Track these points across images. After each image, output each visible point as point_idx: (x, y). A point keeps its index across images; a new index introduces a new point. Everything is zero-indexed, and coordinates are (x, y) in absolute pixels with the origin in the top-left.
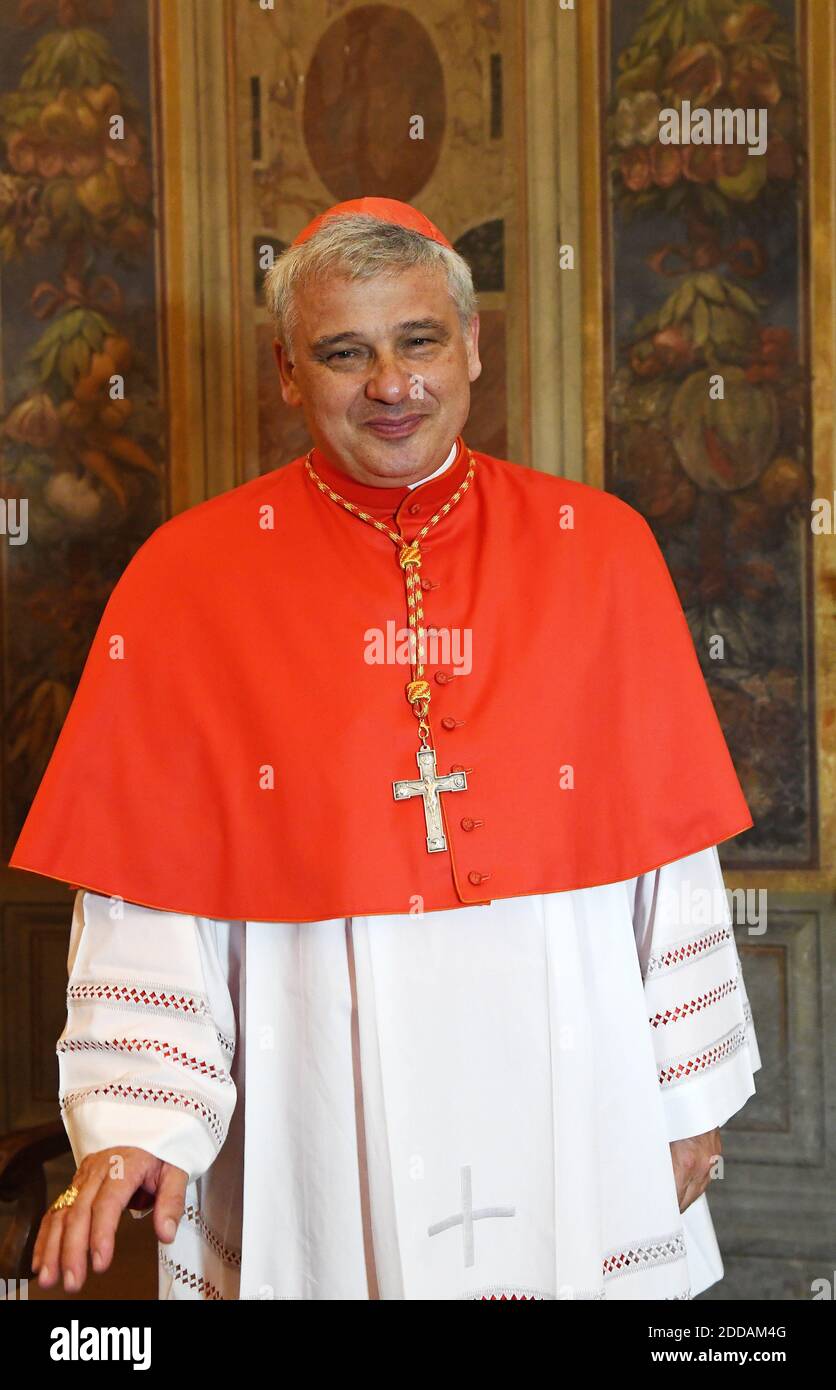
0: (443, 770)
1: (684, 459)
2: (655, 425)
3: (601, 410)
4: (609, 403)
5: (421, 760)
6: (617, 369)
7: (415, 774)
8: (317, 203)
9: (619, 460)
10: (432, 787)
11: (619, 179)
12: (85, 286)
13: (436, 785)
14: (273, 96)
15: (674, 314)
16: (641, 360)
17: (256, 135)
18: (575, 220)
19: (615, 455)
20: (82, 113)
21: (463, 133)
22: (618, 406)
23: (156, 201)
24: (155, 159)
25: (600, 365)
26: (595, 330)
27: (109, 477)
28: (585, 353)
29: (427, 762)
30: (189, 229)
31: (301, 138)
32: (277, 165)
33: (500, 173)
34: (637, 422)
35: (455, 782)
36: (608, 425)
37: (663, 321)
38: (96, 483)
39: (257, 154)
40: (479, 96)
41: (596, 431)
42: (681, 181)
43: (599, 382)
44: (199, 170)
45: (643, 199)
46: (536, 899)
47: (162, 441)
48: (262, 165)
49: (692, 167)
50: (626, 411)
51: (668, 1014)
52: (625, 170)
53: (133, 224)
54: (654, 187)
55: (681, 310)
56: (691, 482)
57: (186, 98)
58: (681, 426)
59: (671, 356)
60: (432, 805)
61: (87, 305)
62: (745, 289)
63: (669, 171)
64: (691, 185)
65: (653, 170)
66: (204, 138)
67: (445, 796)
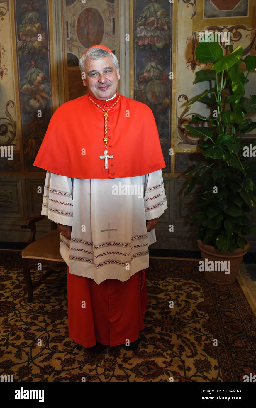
0: (109, 154)
1: (148, 98)
2: (143, 91)
3: (133, 88)
4: (135, 87)
5: (105, 152)
6: (136, 80)
7: (103, 154)
8: (79, 47)
9: (136, 98)
10: (106, 157)
11: (137, 43)
12: (35, 63)
13: (107, 157)
14: (71, 26)
15: (147, 69)
16: (141, 78)
17: (68, 33)
18: (129, 51)
19: (136, 97)
20: (34, 28)
21: (107, 33)
22: (136, 87)
23: (48, 46)
24: (48, 38)
25: (133, 79)
26: (132, 72)
27: (41, 100)
28: (130, 77)
29: (106, 152)
30: (55, 51)
31: (76, 34)
32: (72, 39)
33: (114, 41)
34: (140, 90)
35: (111, 157)
36: (134, 91)
37: (145, 71)
38: (38, 101)
39: (68, 37)
40: (110, 26)
41: (132, 92)
42: (149, 44)
43: (133, 83)
44: (57, 40)
45: (141, 47)
46: (124, 178)
47: (51, 93)
48: (69, 39)
49: (151, 41)
50: (138, 88)
51: (149, 199)
52: (138, 41)
53: (44, 51)
54: (144, 45)
55: (148, 69)
56: (150, 102)
57: (54, 25)
58: (148, 92)
59: (146, 78)
60: (106, 160)
61: (36, 67)
62: (160, 65)
63: (146, 42)
64: (151, 45)
65: (143, 42)
66: (57, 34)
67: (108, 159)
